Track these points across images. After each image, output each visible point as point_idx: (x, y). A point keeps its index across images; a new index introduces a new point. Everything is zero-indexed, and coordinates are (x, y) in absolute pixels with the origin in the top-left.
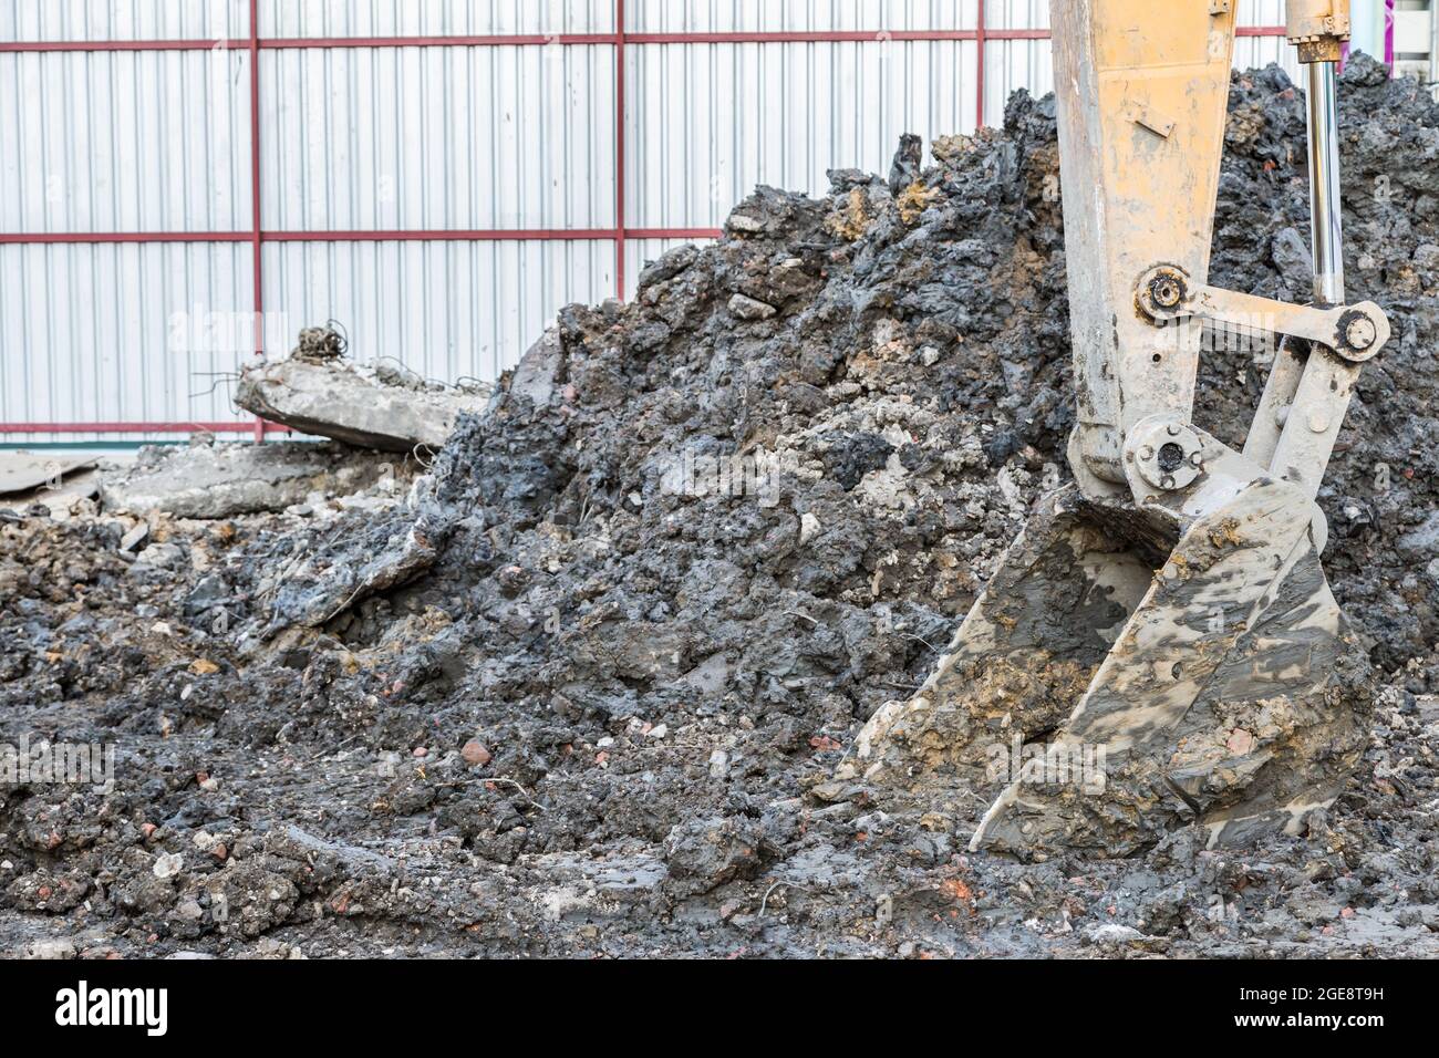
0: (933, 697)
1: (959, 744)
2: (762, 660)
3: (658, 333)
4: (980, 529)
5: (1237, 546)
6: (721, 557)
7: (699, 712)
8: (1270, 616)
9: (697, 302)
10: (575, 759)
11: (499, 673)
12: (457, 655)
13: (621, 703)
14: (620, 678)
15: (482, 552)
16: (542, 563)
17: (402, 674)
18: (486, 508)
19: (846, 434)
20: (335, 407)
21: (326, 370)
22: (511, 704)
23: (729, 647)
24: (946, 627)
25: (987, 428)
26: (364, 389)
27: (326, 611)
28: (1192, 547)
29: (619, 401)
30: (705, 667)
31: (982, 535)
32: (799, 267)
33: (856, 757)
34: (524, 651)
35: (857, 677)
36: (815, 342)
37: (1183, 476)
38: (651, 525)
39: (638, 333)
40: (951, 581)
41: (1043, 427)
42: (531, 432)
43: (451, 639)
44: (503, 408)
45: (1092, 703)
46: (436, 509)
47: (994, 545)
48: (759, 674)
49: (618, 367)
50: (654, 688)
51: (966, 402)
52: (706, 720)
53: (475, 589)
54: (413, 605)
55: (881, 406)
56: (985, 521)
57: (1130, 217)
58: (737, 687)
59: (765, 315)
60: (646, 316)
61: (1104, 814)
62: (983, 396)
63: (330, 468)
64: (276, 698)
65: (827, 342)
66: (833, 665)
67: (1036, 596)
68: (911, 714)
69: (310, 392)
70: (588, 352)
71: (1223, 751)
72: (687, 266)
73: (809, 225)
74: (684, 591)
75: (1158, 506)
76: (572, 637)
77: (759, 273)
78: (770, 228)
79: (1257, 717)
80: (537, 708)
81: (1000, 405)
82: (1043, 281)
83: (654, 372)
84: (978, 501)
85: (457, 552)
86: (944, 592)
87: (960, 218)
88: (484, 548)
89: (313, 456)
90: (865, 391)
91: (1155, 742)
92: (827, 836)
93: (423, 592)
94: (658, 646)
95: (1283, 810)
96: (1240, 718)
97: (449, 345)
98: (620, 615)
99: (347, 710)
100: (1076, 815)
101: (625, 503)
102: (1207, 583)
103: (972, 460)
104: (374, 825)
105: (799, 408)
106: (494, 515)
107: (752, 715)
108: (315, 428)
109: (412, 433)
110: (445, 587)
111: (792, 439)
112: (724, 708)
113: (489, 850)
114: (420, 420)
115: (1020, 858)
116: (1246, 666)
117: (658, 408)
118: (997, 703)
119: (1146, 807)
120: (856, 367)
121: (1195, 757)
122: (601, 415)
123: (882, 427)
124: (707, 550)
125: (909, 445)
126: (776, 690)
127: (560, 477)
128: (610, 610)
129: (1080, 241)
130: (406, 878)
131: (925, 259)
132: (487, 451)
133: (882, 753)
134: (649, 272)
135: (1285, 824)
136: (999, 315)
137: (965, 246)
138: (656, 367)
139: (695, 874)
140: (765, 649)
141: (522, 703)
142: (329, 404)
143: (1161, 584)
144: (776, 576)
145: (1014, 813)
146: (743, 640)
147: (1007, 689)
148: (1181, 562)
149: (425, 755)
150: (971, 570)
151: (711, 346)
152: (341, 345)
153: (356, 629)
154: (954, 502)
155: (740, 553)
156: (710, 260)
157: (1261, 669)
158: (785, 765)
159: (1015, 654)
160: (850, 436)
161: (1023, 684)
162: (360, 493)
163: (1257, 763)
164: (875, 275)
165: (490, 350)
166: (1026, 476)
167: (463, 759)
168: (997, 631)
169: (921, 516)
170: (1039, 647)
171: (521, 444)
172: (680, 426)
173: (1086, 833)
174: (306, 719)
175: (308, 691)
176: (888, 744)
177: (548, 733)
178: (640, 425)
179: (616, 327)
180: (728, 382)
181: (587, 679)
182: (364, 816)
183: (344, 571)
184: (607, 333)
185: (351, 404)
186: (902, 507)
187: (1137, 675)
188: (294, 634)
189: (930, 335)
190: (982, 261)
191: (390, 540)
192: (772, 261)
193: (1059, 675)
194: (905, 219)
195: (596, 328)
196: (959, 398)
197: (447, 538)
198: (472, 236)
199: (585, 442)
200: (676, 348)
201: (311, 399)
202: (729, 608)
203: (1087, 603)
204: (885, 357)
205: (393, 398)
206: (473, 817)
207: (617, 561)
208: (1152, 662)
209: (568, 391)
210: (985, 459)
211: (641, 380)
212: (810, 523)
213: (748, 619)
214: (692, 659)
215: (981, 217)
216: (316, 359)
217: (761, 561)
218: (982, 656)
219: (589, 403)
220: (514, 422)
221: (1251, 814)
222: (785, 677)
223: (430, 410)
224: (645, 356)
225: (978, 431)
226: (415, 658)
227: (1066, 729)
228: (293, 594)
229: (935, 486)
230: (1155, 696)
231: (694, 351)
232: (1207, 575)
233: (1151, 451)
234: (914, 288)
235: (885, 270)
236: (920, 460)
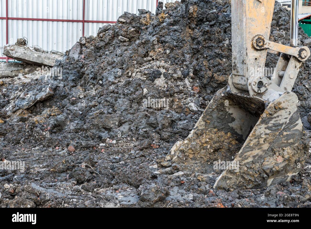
0: (190, 140)
1: (197, 153)
2: (137, 124)
3: (102, 44)
4: (182, 93)
5: (280, 109)
6: (124, 98)
7: (123, 137)
8: (287, 127)
9: (111, 37)
10: (97, 151)
11: (74, 126)
12: (64, 121)
13: (105, 135)
14: (104, 128)
15: (64, 93)
16: (79, 96)
17: (50, 125)
18: (64, 82)
19: (151, 69)
20: (25, 56)
21: (23, 48)
22: (77, 134)
23: (129, 121)
24: (179, 117)
25: (182, 69)
26: (31, 52)
27: (28, 106)
28: (270, 109)
29: (94, 59)
30: (124, 126)
31: (183, 94)
32: (134, 30)
33: (170, 154)
34: (79, 120)
35: (160, 129)
36: (141, 48)
37: (263, 89)
38: (107, 89)
39: (98, 44)
40: (177, 105)
41: (195, 69)
42: (74, 65)
43: (62, 117)
44: (68, 59)
45: (244, 149)
46: (52, 82)
47: (186, 96)
48: (137, 128)
49: (94, 51)
50: (112, 130)
51: (177, 63)
52: (125, 139)
53: (63, 101)
54: (48, 104)
55: (158, 63)
56: (183, 90)
57: (252, 23)
58: (131, 130)
59: (127, 41)
60: (100, 40)
61: (246, 178)
62: (181, 62)
63: (23, 68)
64: (19, 132)
65: (144, 48)
66: (154, 126)
67: (215, 115)
68: (184, 144)
69: (20, 52)
70: (86, 47)
71: (276, 161)
72: (109, 29)
73: (136, 21)
74: (116, 106)
75: (257, 97)
76: (92, 118)
77: (126, 31)
78: (128, 21)
79: (284, 153)
80: (84, 135)
81: (184, 64)
82: (193, 36)
83: (101, 52)
84: (182, 86)
85: (58, 92)
86: (175, 107)
87: (174, 21)
88: (64, 92)
89: (20, 66)
90: (153, 59)
91: (259, 159)
92: (175, 183)
93: (50, 101)
94: (113, 121)
95: (287, 175)
96: (280, 153)
97: (47, 43)
98: (103, 113)
99: (38, 136)
100: (240, 178)
101: (98, 83)
102: (273, 118)
103: (179, 76)
104: (51, 175)
105: (139, 63)
106: (66, 84)
107: (135, 138)
108: (20, 60)
109: (42, 62)
110: (55, 100)
111: (138, 70)
112: (128, 136)
113: (87, 188)
114: (43, 59)
115: (226, 190)
116: (281, 139)
117: (106, 61)
118: (206, 142)
119: (256, 176)
120: (151, 54)
121: (269, 163)
122: (90, 62)
123: (158, 68)
124: (121, 96)
125: (165, 72)
126: (141, 132)
127: (81, 75)
128: (101, 112)
129: (237, 28)
130: (66, 201)
131: (166, 30)
132: (64, 69)
133: (177, 154)
134: (100, 30)
135: (287, 179)
136: (183, 43)
137: (175, 27)
138: (102, 51)
139: (148, 201)
140: (138, 122)
141: (80, 134)
142: (24, 55)
143: (262, 119)
144: (137, 103)
145: (225, 178)
146: (133, 119)
147: (209, 139)
148: (267, 113)
149: (59, 149)
150: (181, 102)
151: (114, 47)
152: (26, 42)
153: (35, 110)
154: (176, 86)
155: (129, 97)
156: (114, 28)
157: (284, 140)
158: (149, 154)
159: (209, 129)
160: (152, 70)
161: (213, 138)
162: (30, 74)
163: (283, 164)
164: (154, 33)
165: (56, 44)
166: (191, 80)
167: (68, 150)
168: (205, 124)
169: (170, 89)
170: (215, 128)
171: (72, 68)
172: (111, 66)
173: (242, 183)
174: (27, 137)
175: (28, 130)
176: (179, 152)
177: (89, 144)
178: (102, 65)
179: (92, 42)
180: (121, 56)
181: (96, 128)
182: (48, 173)
183: (32, 97)
184: (91, 43)
185: (29, 55)
186: (164, 87)
187: (255, 142)
188: (20, 111)
189: (168, 47)
190: (179, 31)
191: (43, 89)
192: (129, 29)
193: (220, 135)
194: (160, 21)
195: (88, 42)
196: (175, 62)
197: (55, 89)
198: (53, 20)
199: (87, 68)
200: (106, 47)
201: (20, 54)
202: (129, 111)
203: (226, 117)
204: (158, 52)
205: (38, 54)
206: (80, 176)
207: (99, 98)
208: (259, 139)
209: (83, 56)
210: (183, 76)
211: (99, 54)
212: (145, 90)
213: (133, 114)
214: (121, 124)
215: (179, 21)
216: (21, 45)
217: (134, 99)
218: (202, 130)
219: (87, 59)
220: (70, 63)
221: (280, 176)
222: (143, 128)
223: (46, 57)
224: (99, 49)
225: (180, 70)
226: (53, 122)
227: (238, 156)
228: (20, 101)
229: (172, 82)
230: (259, 147)
231: (110, 48)
232: (273, 116)
233: (256, 83)
234: (164, 36)
235: (157, 32)
236: (168, 76)
